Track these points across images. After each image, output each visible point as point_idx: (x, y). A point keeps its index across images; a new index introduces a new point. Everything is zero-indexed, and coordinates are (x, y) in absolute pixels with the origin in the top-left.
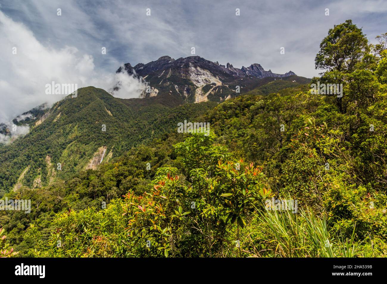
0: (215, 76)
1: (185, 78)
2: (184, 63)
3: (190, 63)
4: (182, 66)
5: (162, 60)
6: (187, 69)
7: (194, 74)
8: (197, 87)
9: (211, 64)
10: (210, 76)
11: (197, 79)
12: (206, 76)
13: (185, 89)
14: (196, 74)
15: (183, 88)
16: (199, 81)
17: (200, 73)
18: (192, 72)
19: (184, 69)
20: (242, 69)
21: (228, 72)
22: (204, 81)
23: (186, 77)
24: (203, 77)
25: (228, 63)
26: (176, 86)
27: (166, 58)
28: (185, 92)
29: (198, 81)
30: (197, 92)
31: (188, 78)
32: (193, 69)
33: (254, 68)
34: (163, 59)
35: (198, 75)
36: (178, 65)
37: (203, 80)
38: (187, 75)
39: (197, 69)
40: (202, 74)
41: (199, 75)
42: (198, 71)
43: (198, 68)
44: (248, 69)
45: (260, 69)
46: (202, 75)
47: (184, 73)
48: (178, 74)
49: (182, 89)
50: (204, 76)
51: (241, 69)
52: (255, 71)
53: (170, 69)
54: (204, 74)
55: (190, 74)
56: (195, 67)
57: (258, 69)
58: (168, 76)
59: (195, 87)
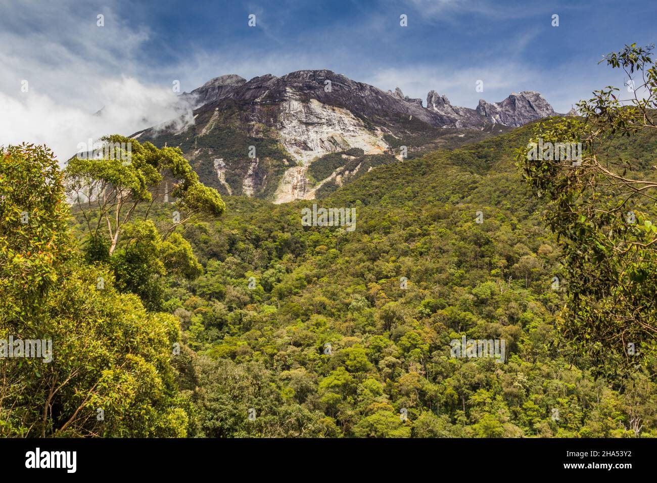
0: (371, 129)
1: (261, 135)
2: (268, 88)
3: (288, 89)
4: (258, 100)
5: (214, 89)
6: (276, 108)
7: (295, 123)
8: (293, 164)
9: (367, 93)
10: (351, 128)
11: (303, 138)
12: (337, 127)
13: (250, 172)
14: (301, 122)
15: (242, 168)
16: (310, 145)
17: (315, 120)
18: (289, 116)
19: (265, 109)
20: (478, 108)
21: (424, 118)
22: (327, 144)
23: (265, 132)
24: (327, 132)
25: (433, 92)
26: (219, 162)
27: (229, 81)
28: (248, 182)
29: (305, 143)
30: (288, 179)
31: (273, 136)
32: (296, 106)
33: (519, 104)
34: (217, 84)
35: (307, 124)
36: (248, 96)
37: (325, 139)
38: (270, 126)
39: (308, 108)
40: (324, 121)
41: (312, 124)
42: (310, 112)
43: (315, 105)
44: (499, 109)
45: (540, 108)
46: (323, 124)
47: (260, 122)
48: (238, 124)
49: (237, 171)
50: (330, 129)
51: (475, 108)
52: (521, 114)
53: (214, 110)
54: (329, 123)
55: (282, 123)
56: (305, 100)
57: (531, 106)
58: (204, 131)
59: (287, 163)
